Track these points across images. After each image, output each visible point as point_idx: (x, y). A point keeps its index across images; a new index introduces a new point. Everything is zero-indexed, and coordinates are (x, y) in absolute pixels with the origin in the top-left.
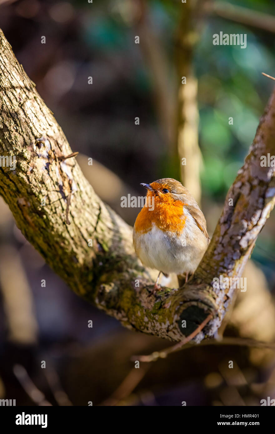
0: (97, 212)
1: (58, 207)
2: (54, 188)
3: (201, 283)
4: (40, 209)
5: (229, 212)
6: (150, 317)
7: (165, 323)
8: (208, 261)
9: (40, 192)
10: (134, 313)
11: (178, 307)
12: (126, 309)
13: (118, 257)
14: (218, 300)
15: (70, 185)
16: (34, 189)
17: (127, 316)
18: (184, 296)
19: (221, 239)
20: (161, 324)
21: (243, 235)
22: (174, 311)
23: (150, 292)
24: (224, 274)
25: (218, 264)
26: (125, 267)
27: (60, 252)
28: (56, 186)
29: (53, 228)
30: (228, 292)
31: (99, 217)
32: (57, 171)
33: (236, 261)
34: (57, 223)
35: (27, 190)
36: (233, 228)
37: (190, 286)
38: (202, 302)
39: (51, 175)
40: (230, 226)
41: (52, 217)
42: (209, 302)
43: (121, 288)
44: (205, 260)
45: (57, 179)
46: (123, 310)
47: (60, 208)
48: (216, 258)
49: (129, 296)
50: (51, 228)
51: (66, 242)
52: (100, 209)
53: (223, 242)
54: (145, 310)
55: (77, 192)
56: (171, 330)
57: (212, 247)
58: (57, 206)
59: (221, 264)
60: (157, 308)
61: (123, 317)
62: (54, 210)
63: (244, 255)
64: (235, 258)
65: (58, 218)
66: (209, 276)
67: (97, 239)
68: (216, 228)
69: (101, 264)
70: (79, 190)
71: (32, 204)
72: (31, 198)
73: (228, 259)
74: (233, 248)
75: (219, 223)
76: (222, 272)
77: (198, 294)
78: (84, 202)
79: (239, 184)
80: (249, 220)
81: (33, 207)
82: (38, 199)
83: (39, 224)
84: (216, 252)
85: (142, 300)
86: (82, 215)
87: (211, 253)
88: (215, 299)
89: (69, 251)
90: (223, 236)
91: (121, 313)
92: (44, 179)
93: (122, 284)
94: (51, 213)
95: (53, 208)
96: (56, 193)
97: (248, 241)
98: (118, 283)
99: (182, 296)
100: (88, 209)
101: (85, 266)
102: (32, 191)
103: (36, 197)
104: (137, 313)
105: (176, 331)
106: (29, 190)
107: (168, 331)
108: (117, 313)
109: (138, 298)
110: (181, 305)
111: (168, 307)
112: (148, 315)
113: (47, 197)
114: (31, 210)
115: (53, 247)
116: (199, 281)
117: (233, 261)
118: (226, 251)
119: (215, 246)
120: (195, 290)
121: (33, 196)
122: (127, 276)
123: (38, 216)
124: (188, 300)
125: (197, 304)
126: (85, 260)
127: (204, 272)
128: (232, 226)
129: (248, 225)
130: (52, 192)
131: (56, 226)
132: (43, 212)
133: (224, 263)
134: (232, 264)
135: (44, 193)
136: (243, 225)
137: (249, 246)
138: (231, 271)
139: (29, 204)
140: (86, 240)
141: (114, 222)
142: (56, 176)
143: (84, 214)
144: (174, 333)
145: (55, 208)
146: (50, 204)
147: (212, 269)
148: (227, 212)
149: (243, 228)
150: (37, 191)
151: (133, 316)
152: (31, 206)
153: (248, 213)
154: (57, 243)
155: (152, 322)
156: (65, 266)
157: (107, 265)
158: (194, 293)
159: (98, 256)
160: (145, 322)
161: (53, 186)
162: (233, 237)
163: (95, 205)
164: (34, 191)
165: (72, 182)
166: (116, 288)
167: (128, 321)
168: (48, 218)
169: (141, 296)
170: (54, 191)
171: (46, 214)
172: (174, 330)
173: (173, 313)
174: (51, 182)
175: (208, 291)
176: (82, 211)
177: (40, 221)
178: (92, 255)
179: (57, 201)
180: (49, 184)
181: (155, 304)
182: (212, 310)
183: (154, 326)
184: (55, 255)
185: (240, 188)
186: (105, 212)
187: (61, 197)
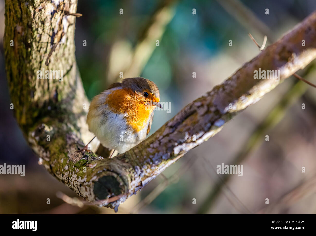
0: (68, 68)
1: (43, 48)
2: (49, 32)
3: (127, 162)
4: (29, 42)
5: (179, 121)
6: (72, 168)
7: (82, 178)
8: (141, 149)
9: (37, 29)
10: (58, 158)
11: (101, 171)
12: (52, 152)
13: (65, 110)
14: (134, 182)
15: (61, 37)
16: (34, 24)
17: (50, 158)
18: (110, 166)
19: (161, 137)
20: (78, 177)
21: (181, 144)
22: (95, 173)
23: (79, 149)
24: (148, 165)
25: (148, 156)
26: (66, 121)
27: (25, 82)
28: (51, 32)
29: (30, 61)
30: (144, 180)
31: (68, 72)
32: (59, 20)
33: (163, 160)
34: (35, 59)
35: (28, 22)
36: (176, 134)
37: (118, 161)
38: (121, 177)
39: (52, 21)
40: (173, 132)
41: (35, 53)
42: (126, 180)
43: (56, 135)
44: (140, 147)
45: (55, 26)
46: (50, 151)
47: (45, 49)
48: (149, 150)
49: (60, 144)
50: (28, 61)
51: (34, 78)
52: (71, 67)
53: (161, 141)
54: (69, 161)
55: (63, 44)
56: (84, 186)
57: (150, 140)
58: (43, 46)
59: (151, 156)
60: (81, 164)
61: (47, 157)
62: (39, 49)
63: (171, 159)
64: (164, 157)
65: (39, 56)
66: (137, 161)
67: (57, 87)
68: (162, 128)
69: (49, 108)
70: (65, 44)
71: (25, 35)
72: (28, 31)
73: (158, 155)
74: (167, 150)
75: (166, 124)
76: (148, 163)
77: (121, 169)
78: (64, 54)
79: (199, 104)
80: (191, 135)
81: (25, 38)
82: (32, 34)
83: (22, 53)
84: (151, 145)
85: (70, 152)
86: (57, 64)
87: (148, 144)
88: (132, 180)
89: (32, 85)
90: (164, 137)
91: (46, 152)
92: (46, 21)
93: (58, 132)
94: (36, 50)
95: (39, 47)
96: (48, 36)
97: (181, 150)
98: (56, 129)
99: (108, 164)
100: (64, 62)
101: (37, 104)
102: (31, 25)
103: (32, 30)
104: (61, 159)
105: (88, 188)
106: (30, 23)
107: (81, 185)
108: (43, 152)
109: (67, 148)
110: (104, 171)
111: (92, 167)
112: (70, 165)
113: (40, 36)
114: (22, 39)
115: (21, 76)
116: (127, 160)
117: (161, 159)
118: (160, 149)
119: (153, 141)
120: (121, 166)
121: (30, 30)
122: (65, 128)
123: (24, 46)
124: (112, 170)
125: (117, 177)
126: (39, 99)
127: (134, 156)
128: (176, 132)
129: (188, 138)
130: (46, 34)
131: (34, 62)
132: (30, 46)
133: (154, 157)
134: (159, 161)
135: (39, 31)
136: (185, 136)
137: (179, 154)
138: (155, 166)
139: (23, 34)
140: (49, 84)
141: (75, 82)
142: (56, 24)
143: (59, 64)
144: (86, 189)
145: (41, 48)
146: (39, 42)
147: (142, 157)
148: (177, 119)
149: (183, 138)
150: (35, 27)
151: (56, 160)
152: (24, 36)
153: (194, 129)
154: (27, 74)
155: (71, 172)
156: (22, 94)
157: (53, 112)
158: (119, 167)
159: (50, 101)
160: (64, 169)
161: (49, 30)
162: (172, 141)
163: (70, 62)
164: (33, 26)
165: (64, 35)
166: (53, 132)
167: (49, 162)
168: (32, 52)
169: (70, 148)
170: (47, 34)
171: (32, 48)
172: (87, 187)
173: (94, 174)
174: (49, 26)
175: (130, 172)
176: (59, 61)
177: (24, 51)
178: (46, 98)
179: (45, 43)
180: (47, 27)
181: (81, 160)
182: (126, 187)
183: (71, 176)
184: (20, 83)
185: (199, 107)
186: (74, 71)
187: (50, 41)
